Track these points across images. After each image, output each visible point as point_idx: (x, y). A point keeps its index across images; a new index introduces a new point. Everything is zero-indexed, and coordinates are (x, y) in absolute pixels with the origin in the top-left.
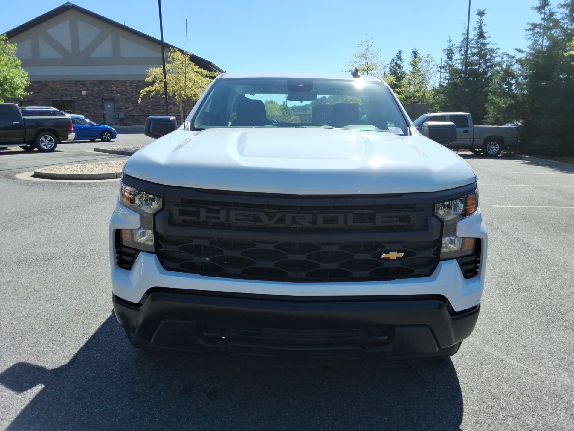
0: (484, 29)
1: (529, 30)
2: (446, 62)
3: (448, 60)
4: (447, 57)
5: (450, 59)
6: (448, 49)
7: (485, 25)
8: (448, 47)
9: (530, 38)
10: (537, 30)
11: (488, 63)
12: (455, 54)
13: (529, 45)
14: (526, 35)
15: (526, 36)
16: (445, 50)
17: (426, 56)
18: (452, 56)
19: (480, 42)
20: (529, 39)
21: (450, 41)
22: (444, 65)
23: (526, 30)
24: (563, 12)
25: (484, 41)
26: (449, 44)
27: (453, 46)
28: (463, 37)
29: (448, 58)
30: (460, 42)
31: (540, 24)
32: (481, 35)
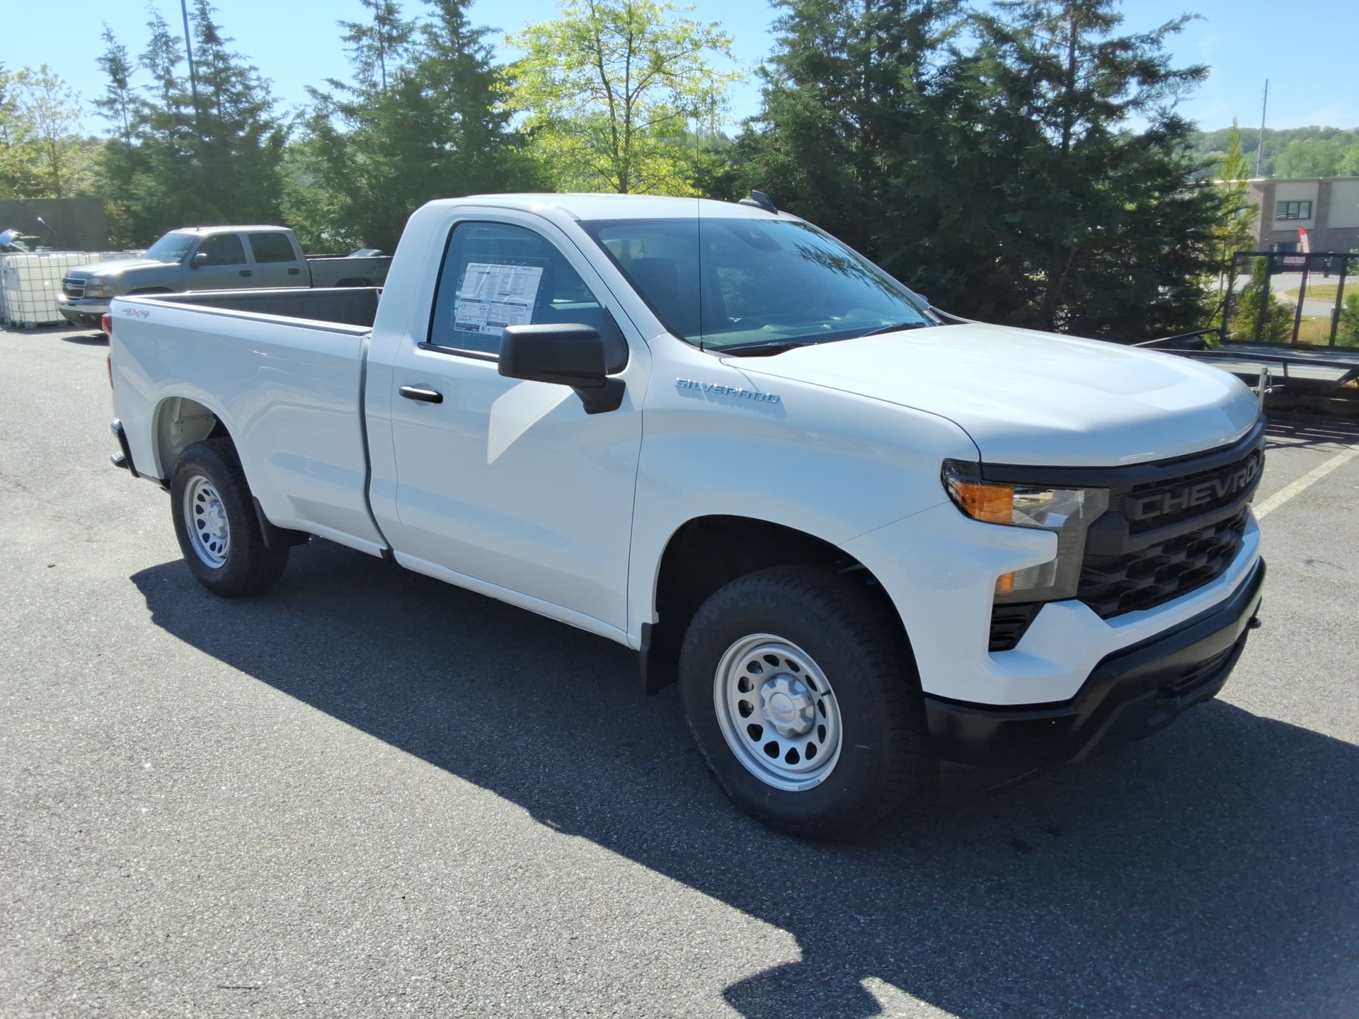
0: (215, 19)
1: (350, 38)
2: (112, 92)
3: (115, 85)
4: (111, 78)
5: (122, 84)
6: (110, 56)
7: (214, 9)
8: (108, 51)
9: (357, 57)
10: (365, 41)
11: (241, 102)
12: (130, 70)
13: (354, 72)
14: (344, 50)
15: (346, 53)
16: (104, 59)
17: (37, 68)
18: (125, 76)
19: (211, 52)
20: (354, 59)
21: (110, 38)
22: (108, 97)
23: (345, 39)
24: (432, 13)
25: (219, 48)
26: (109, 45)
27: (120, 51)
28: (151, 31)
29: (115, 80)
30: (149, 45)
31: (371, 29)
32: (210, 35)
